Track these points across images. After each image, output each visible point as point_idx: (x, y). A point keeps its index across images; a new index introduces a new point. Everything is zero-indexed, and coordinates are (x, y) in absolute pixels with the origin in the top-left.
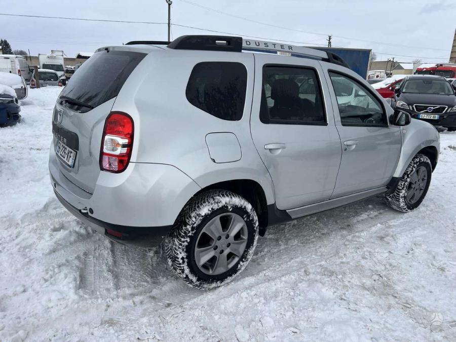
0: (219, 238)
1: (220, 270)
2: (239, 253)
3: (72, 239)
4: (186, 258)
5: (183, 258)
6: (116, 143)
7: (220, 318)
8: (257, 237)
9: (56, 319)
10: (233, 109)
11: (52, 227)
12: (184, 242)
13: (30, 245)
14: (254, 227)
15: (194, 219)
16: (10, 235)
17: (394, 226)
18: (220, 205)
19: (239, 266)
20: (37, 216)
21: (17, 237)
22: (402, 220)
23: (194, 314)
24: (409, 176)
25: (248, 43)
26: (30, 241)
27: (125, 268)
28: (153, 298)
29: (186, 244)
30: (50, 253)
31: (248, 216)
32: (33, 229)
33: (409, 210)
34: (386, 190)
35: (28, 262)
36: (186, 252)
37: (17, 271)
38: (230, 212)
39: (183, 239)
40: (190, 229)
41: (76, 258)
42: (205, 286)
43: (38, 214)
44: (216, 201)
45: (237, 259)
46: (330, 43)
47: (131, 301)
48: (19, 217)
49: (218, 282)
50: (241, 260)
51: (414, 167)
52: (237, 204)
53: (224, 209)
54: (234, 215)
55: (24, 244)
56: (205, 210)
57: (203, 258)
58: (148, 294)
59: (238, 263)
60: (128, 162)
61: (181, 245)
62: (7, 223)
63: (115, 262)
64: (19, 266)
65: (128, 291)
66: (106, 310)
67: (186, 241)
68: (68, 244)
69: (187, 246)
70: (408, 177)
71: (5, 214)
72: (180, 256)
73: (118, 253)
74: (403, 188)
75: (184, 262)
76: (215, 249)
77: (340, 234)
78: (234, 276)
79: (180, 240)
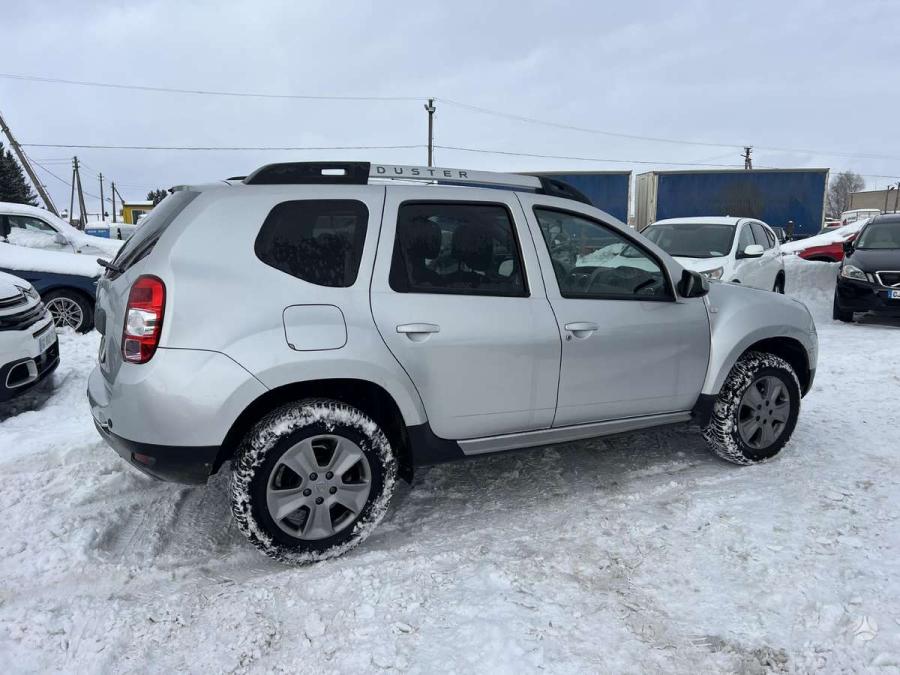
0: (314, 477)
1: (319, 532)
2: (355, 505)
3: (125, 485)
4: (250, 503)
5: (244, 503)
6: (141, 321)
7: (295, 605)
8: (390, 482)
9: (48, 586)
10: (338, 270)
11: (102, 468)
12: (245, 476)
13: (63, 494)
14: (382, 463)
15: (262, 441)
16: (39, 479)
17: (706, 487)
18: (311, 421)
19: (355, 529)
20: (91, 453)
21: (48, 481)
22: (728, 478)
23: (254, 596)
24: (738, 392)
25: (381, 170)
26: (65, 488)
27: (187, 530)
28: (206, 571)
29: (248, 479)
30: (83, 504)
31: (369, 442)
32: (74, 470)
33: (751, 462)
34: (689, 418)
35: (45, 514)
36: (249, 493)
37: (27, 525)
38: (331, 433)
39: (243, 472)
40: (255, 456)
41: (116, 511)
42: (289, 556)
43: (93, 450)
44: (304, 413)
45: (352, 518)
46: (748, 161)
47: (170, 573)
48: (62, 454)
49: (314, 553)
50: (359, 519)
51: (748, 377)
52: (344, 420)
53: (318, 427)
54: (340, 440)
55: (53, 492)
56: (282, 427)
57: (284, 507)
58: (200, 566)
59: (354, 523)
60: (156, 346)
61: (240, 481)
62: (45, 463)
63: (175, 522)
64: (31, 519)
65: (171, 560)
66: (127, 583)
67: (249, 475)
68: (117, 492)
69: (249, 483)
70: (735, 394)
71: (44, 448)
72: (240, 499)
73: (186, 509)
74: (727, 417)
75: (246, 510)
76: (305, 495)
77: (588, 495)
78: (345, 547)
79: (240, 474)
